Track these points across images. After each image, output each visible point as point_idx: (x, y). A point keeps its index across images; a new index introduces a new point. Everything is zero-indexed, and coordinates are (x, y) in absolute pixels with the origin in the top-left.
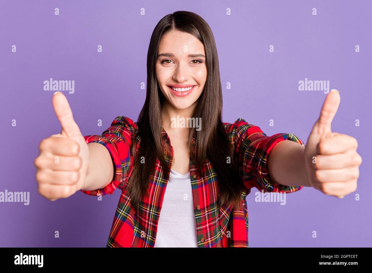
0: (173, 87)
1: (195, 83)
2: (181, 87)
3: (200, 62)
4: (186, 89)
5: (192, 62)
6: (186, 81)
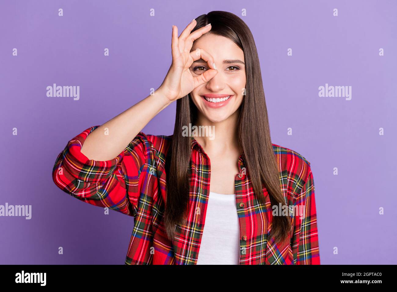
1: (232, 93)
2: (216, 98)
3: (238, 68)
4: (222, 100)
6: (221, 90)
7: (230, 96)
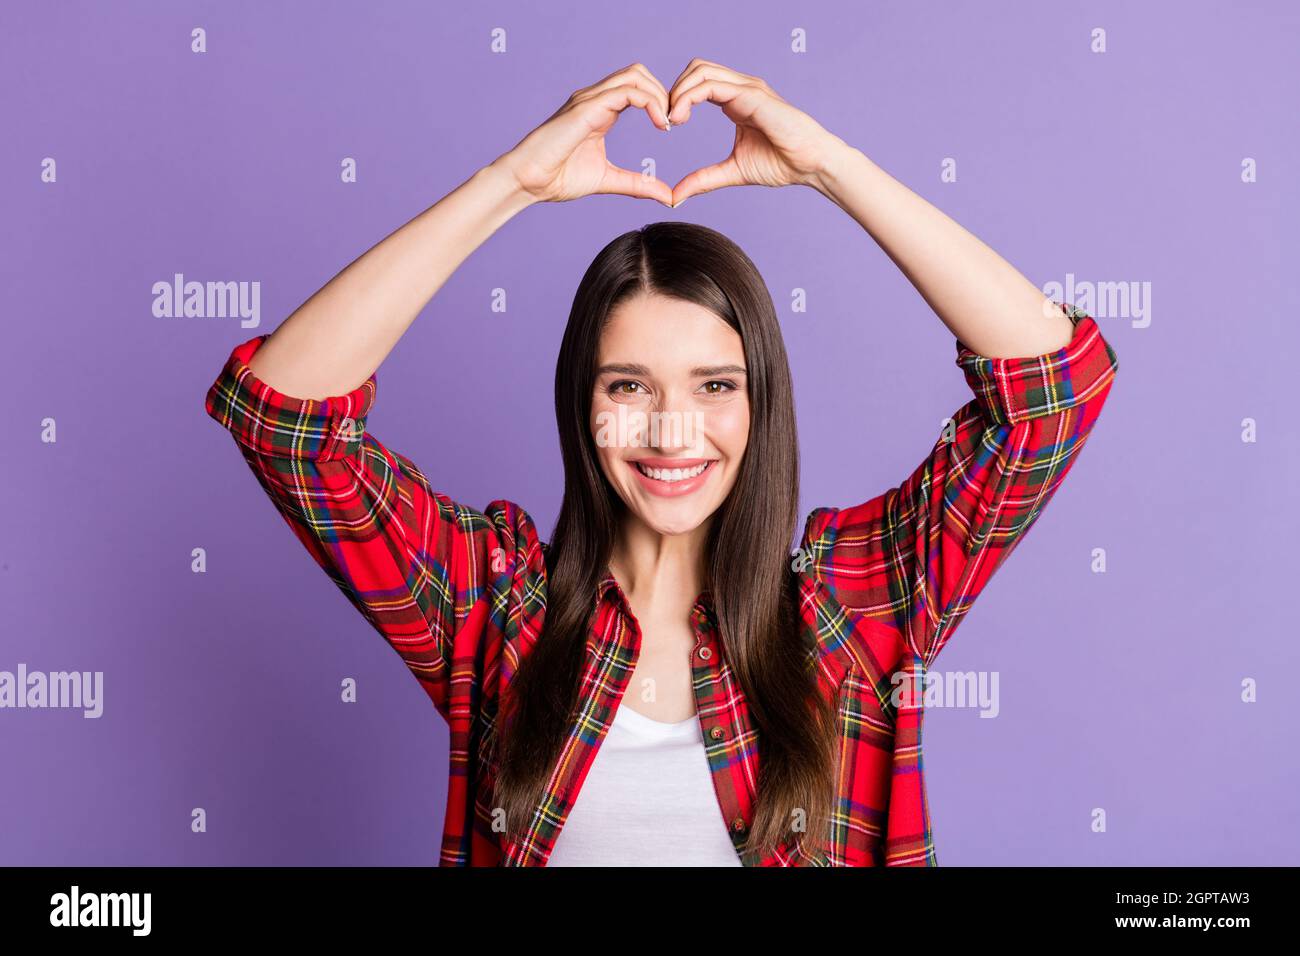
0: (646, 467)
1: (714, 454)
5: (704, 390)
7: (710, 463)
